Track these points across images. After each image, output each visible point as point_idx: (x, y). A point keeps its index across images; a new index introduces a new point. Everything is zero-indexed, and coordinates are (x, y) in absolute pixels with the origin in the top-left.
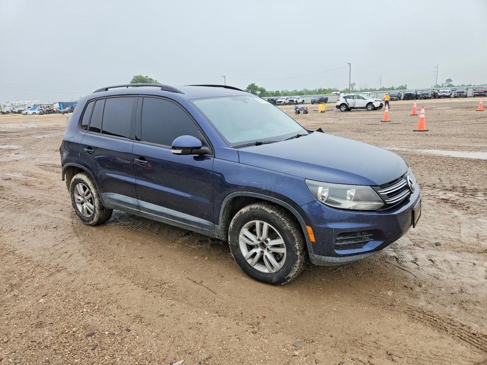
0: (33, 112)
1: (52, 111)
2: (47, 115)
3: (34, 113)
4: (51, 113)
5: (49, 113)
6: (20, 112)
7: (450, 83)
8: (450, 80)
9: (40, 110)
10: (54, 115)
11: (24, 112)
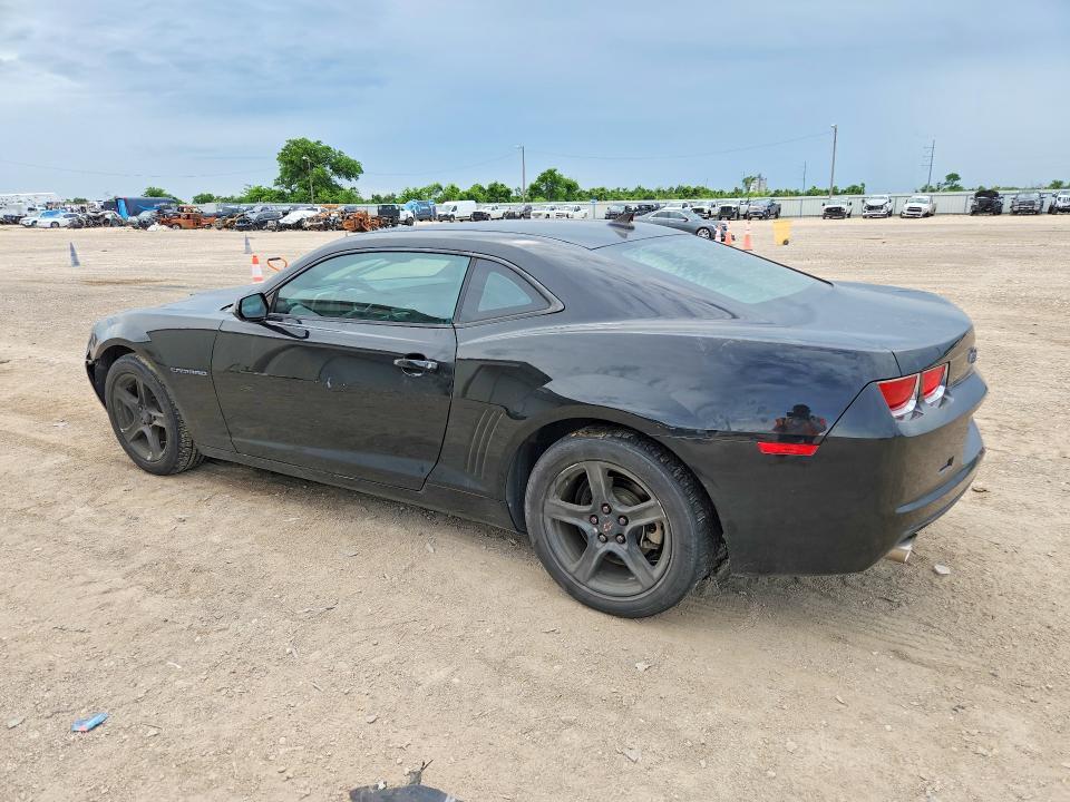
0: (51, 220)
1: (102, 221)
2: (92, 229)
3: (55, 225)
4: (100, 225)
5: (95, 225)
6: (15, 220)
7: (956, 182)
8: (954, 177)
9: (71, 216)
10: (109, 229)
11: (29, 220)
